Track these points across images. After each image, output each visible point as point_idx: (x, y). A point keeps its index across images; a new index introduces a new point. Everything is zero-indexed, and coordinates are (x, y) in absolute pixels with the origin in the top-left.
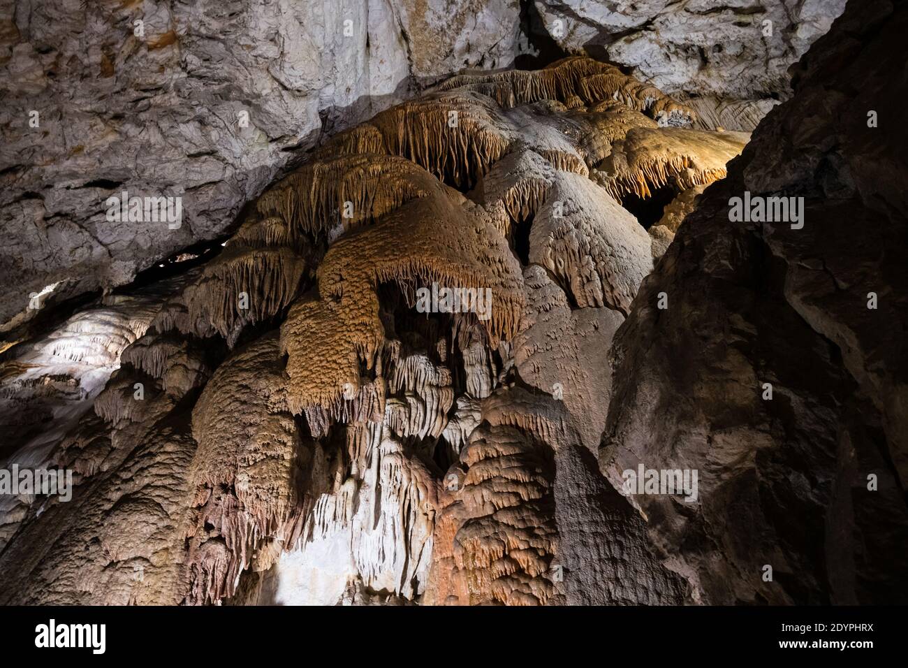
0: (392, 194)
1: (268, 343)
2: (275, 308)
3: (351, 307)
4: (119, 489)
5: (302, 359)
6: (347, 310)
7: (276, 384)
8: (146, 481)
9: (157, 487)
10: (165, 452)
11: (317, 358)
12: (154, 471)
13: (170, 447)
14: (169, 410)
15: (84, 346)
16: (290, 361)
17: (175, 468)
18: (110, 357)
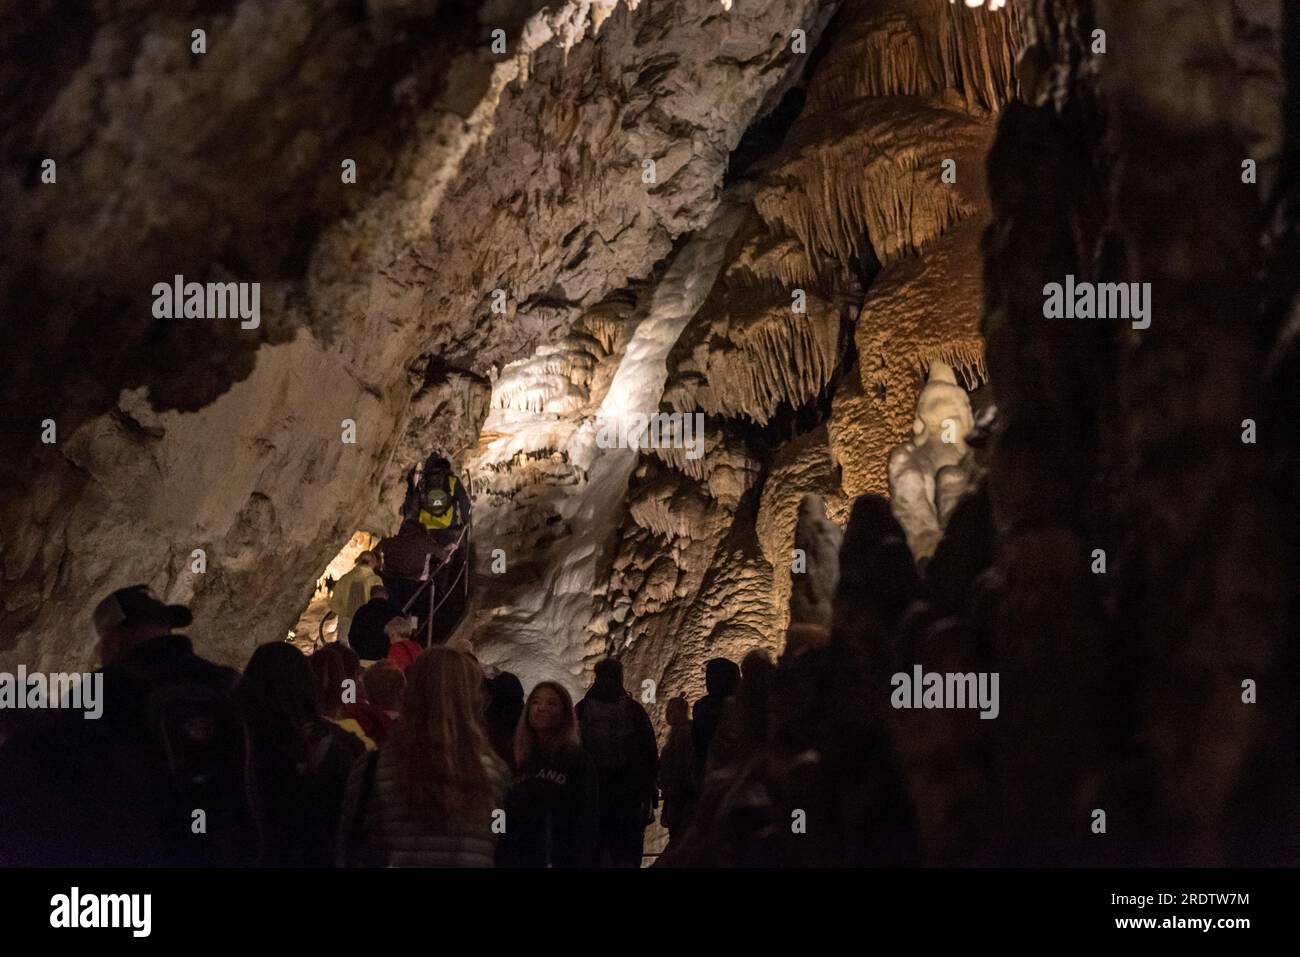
0: (932, 207)
1: (817, 452)
2: (816, 388)
3: (897, 410)
4: (711, 617)
5: (856, 476)
6: (893, 414)
7: (835, 506)
8: (737, 608)
9: (748, 613)
10: (744, 579)
11: (869, 476)
12: (741, 598)
13: (748, 574)
14: (729, 525)
15: (539, 385)
16: (846, 475)
17: (759, 594)
18: (580, 394)
